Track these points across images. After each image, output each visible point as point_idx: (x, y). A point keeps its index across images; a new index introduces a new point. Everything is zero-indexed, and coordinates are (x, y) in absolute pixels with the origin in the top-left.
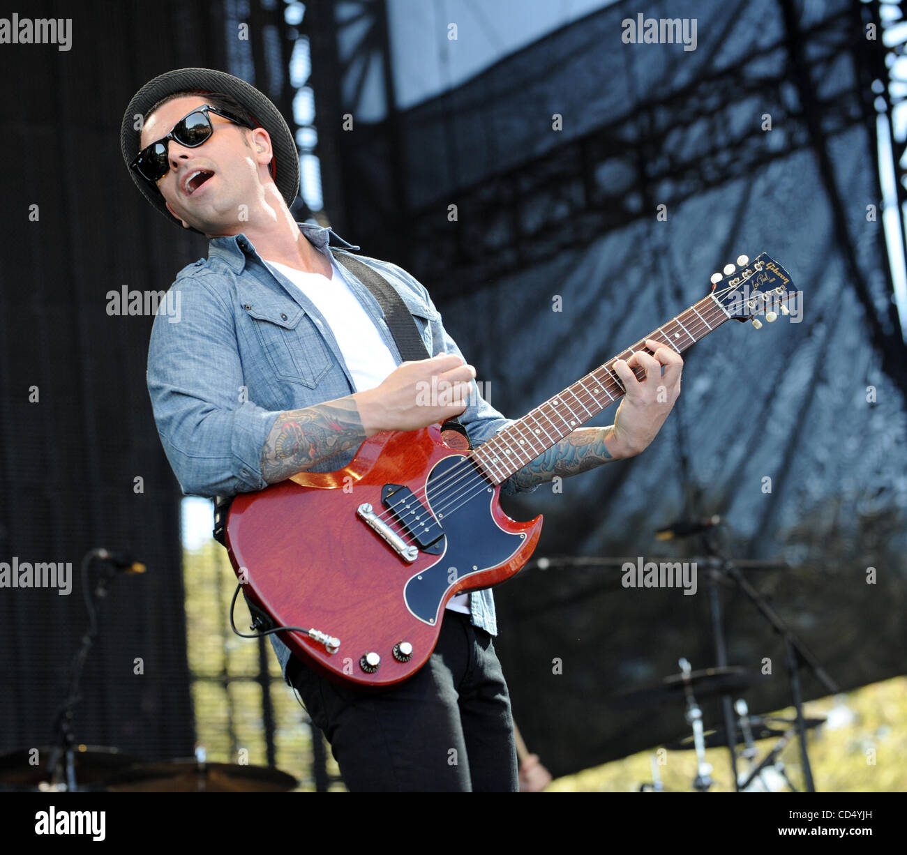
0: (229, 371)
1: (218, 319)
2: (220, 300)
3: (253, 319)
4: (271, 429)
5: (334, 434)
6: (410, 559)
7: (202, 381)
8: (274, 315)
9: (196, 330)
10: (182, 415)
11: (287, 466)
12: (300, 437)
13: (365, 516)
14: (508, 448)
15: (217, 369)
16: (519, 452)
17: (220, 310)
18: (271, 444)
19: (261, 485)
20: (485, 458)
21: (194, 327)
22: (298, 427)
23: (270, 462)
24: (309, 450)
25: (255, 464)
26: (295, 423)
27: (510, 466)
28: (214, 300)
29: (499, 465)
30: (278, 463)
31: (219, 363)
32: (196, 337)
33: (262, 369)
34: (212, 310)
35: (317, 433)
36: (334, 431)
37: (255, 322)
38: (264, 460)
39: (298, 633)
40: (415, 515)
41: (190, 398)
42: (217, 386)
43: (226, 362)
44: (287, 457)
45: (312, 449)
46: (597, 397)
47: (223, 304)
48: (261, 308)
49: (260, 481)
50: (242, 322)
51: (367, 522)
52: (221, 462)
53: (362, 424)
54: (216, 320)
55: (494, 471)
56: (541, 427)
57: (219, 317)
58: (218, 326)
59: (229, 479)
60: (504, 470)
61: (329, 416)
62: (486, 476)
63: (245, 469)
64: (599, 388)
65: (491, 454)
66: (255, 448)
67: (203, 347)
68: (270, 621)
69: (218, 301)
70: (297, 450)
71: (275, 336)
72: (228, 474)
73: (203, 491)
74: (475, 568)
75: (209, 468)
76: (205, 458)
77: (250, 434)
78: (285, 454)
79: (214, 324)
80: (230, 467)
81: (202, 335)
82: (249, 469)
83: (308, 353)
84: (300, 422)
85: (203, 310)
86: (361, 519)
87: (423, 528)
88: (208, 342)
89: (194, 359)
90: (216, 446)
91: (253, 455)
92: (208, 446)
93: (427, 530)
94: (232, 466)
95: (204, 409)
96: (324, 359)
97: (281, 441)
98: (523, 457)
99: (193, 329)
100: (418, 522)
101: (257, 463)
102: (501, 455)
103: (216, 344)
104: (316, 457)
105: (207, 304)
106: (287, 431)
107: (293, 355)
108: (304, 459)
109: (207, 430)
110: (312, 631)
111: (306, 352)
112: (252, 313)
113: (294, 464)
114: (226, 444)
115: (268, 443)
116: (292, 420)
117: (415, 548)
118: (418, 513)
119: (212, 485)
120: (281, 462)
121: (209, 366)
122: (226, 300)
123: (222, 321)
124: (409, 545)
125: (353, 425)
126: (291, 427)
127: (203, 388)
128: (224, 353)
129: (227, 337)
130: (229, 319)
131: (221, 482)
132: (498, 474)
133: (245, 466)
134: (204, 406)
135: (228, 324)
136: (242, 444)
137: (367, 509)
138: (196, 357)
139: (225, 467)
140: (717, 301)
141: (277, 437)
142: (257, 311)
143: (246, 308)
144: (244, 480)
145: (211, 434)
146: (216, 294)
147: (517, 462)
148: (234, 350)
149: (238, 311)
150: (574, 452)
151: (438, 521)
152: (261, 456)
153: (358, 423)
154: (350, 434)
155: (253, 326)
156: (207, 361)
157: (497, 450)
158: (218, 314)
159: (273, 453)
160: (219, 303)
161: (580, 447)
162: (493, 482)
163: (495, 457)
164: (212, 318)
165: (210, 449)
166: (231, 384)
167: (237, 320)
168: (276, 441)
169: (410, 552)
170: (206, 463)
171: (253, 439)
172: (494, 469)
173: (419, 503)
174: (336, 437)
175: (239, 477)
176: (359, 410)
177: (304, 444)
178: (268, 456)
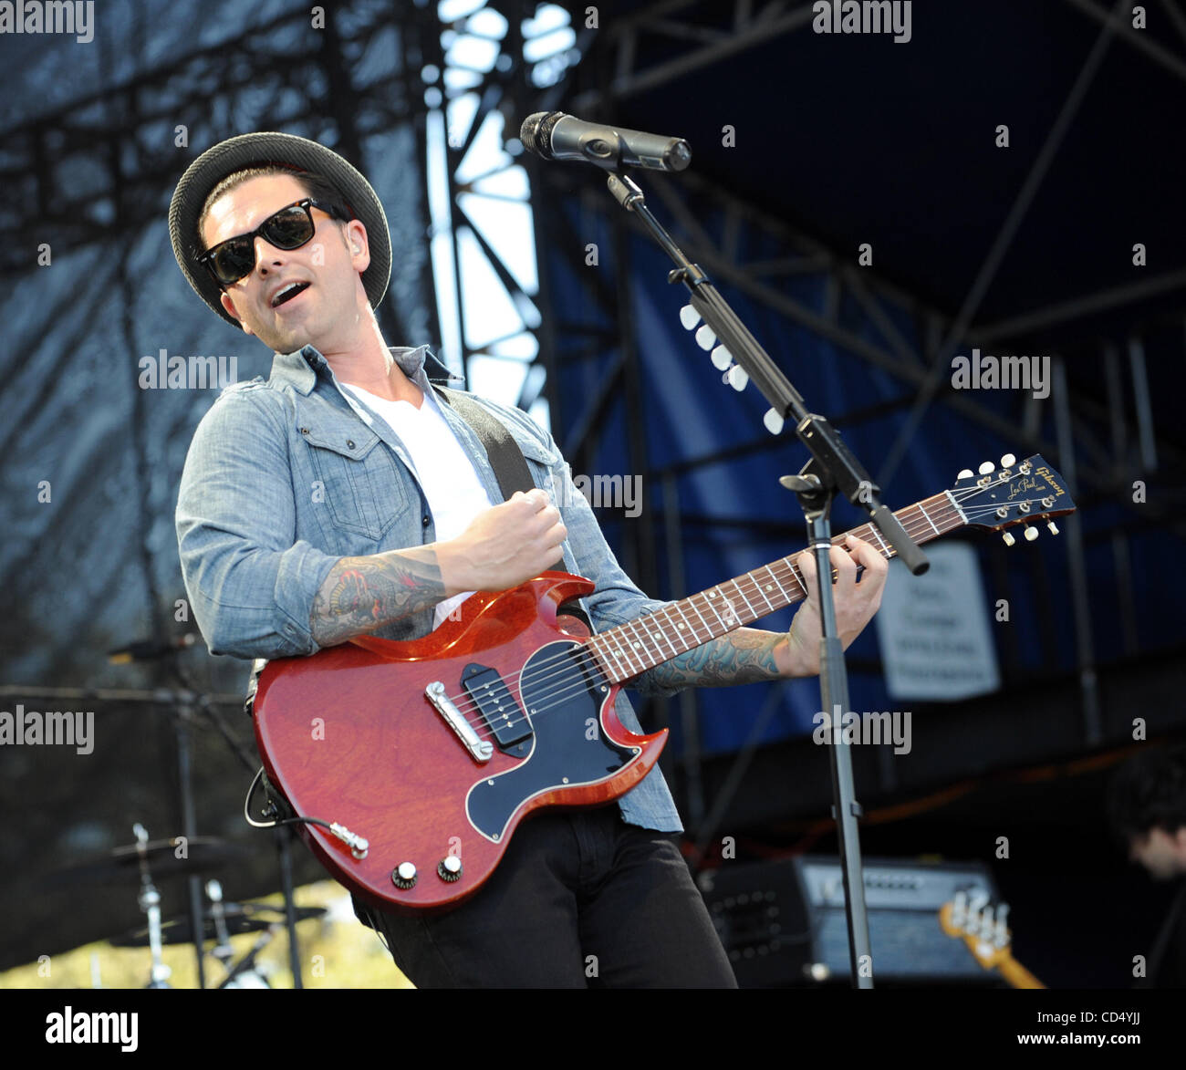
0: (277, 506)
1: (269, 443)
2: (273, 420)
3: (310, 446)
4: (326, 577)
5: (406, 590)
6: (481, 757)
7: (241, 515)
8: (338, 441)
9: (240, 455)
10: (215, 554)
11: (343, 625)
12: (362, 590)
13: (434, 697)
14: (638, 641)
15: (262, 503)
16: (651, 647)
17: (271, 431)
18: (325, 595)
19: (311, 646)
20: (604, 649)
21: (238, 451)
22: (361, 577)
23: (322, 617)
24: (373, 606)
25: (302, 618)
26: (358, 573)
27: (636, 663)
28: (266, 419)
29: (622, 659)
30: (332, 620)
31: (266, 496)
32: (239, 464)
33: (317, 509)
34: (262, 431)
35: (384, 588)
36: (406, 587)
37: (313, 450)
38: (314, 615)
39: (319, 827)
40: (497, 706)
41: (227, 534)
42: (260, 522)
43: (275, 495)
44: (343, 613)
45: (376, 607)
46: (769, 595)
47: (275, 424)
48: (321, 433)
49: (308, 642)
50: (297, 449)
51: (436, 705)
52: (261, 614)
53: (442, 581)
54: (266, 444)
55: (613, 666)
56: (686, 621)
57: (271, 441)
58: (268, 452)
59: (269, 635)
60: (627, 667)
61: (401, 568)
62: (602, 671)
63: (290, 624)
64: (774, 584)
65: (613, 645)
66: (305, 600)
67: (248, 476)
68: (288, 809)
69: (270, 421)
70: (357, 605)
71: (336, 469)
72: (268, 630)
73: (237, 650)
74: (565, 780)
75: (245, 621)
76: (241, 608)
77: (299, 580)
78: (343, 610)
79: (264, 449)
80: (272, 621)
81: (248, 461)
82: (294, 624)
83: (378, 492)
84: (363, 571)
85: (250, 430)
86: (428, 700)
87: (505, 722)
88: (254, 469)
89: (235, 489)
90: (255, 594)
91: (301, 608)
92: (246, 594)
93: (510, 725)
94: (275, 620)
95: (244, 547)
96: (399, 499)
97: (338, 593)
98: (656, 654)
99: (236, 453)
100: (501, 713)
101: (305, 618)
102: (627, 648)
103: (264, 473)
104: (380, 618)
105: (256, 424)
106: (346, 581)
107: (356, 495)
108: (365, 618)
109: (245, 573)
110: (335, 827)
111: (374, 490)
112: (309, 438)
113: (351, 623)
114: (269, 593)
115: (322, 593)
116: (354, 569)
117: (489, 744)
118: (502, 702)
119: (248, 641)
120: (336, 620)
121: (253, 498)
122: (279, 421)
123: (273, 445)
124: (483, 740)
125: (431, 582)
126: (352, 576)
127: (243, 523)
128: (274, 485)
129: (279, 466)
130: (283, 445)
131: (259, 638)
132: (618, 670)
133: (290, 620)
134: (244, 544)
135: (280, 450)
136: (288, 592)
137: (436, 689)
138: (238, 486)
139: (265, 620)
140: (953, 500)
141: (333, 587)
142: (316, 436)
143: (303, 431)
144: (288, 639)
145: (250, 578)
146: (268, 413)
147: (645, 659)
148: (287, 481)
149: (293, 436)
150: (733, 655)
151: (528, 716)
152: (310, 609)
153: (437, 580)
154: (426, 592)
155: (310, 455)
156: (251, 492)
157: (622, 641)
158: (270, 437)
159: (327, 607)
160: (272, 424)
161: (742, 651)
162: (610, 679)
163: (618, 649)
164: (260, 440)
165: (248, 597)
166: (278, 522)
167: (290, 446)
168: (332, 592)
169: (481, 748)
170: (242, 614)
171: (301, 587)
172: (614, 664)
173: (507, 690)
174: (408, 594)
175: (283, 635)
176: (439, 563)
177: (366, 599)
178: (320, 610)
